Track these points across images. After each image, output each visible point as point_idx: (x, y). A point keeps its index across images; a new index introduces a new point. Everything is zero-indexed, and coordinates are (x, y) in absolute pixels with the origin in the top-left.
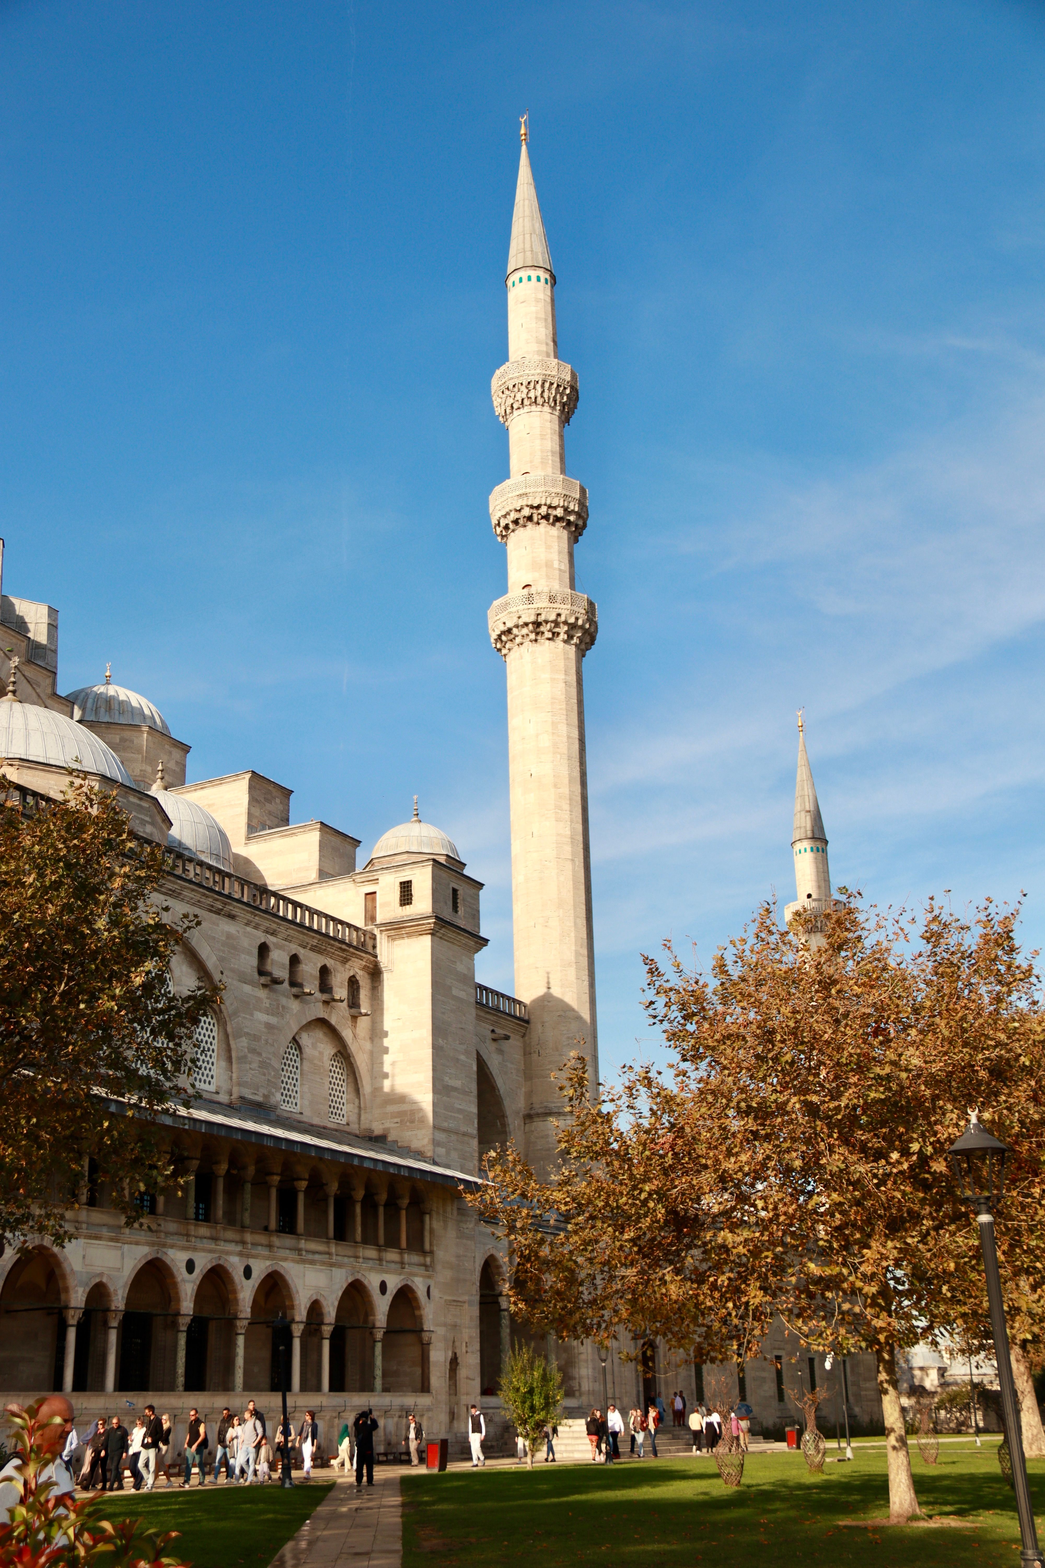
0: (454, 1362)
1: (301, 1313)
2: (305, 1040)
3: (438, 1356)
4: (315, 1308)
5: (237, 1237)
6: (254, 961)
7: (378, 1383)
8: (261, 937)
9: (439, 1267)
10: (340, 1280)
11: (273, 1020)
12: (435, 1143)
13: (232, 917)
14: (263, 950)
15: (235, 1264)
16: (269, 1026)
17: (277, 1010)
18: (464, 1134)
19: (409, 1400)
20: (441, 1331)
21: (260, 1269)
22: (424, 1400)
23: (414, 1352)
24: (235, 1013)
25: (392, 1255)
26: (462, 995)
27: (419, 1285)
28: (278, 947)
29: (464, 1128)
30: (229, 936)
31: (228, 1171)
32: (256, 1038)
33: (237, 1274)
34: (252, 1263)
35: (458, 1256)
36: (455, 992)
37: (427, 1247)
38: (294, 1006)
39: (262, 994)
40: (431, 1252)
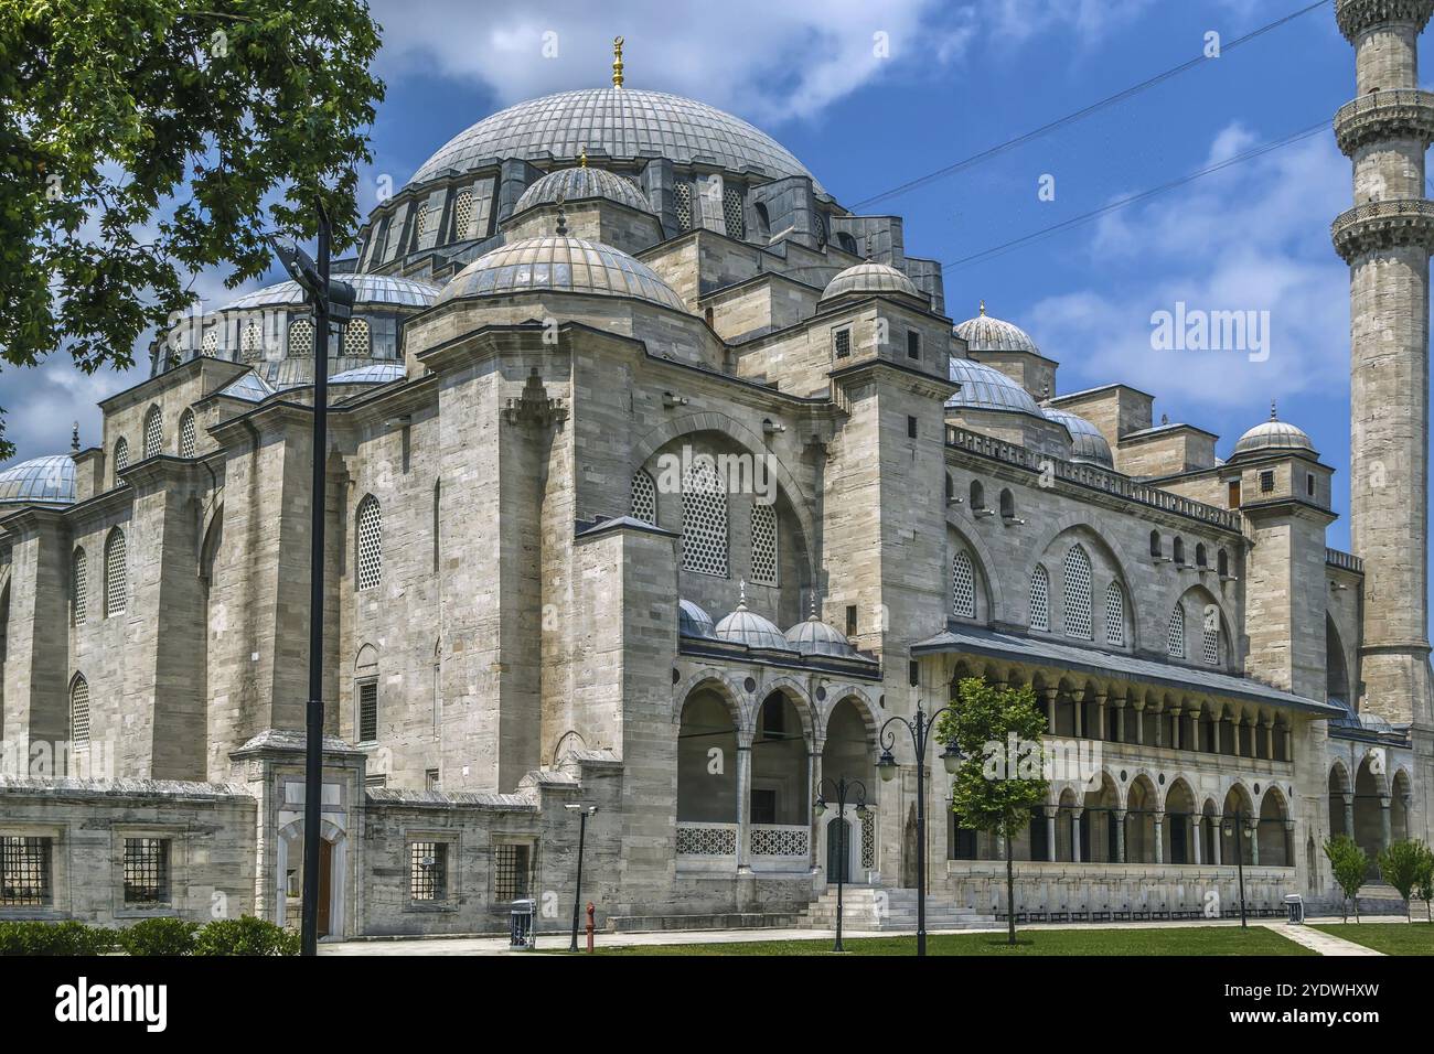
0: (1311, 845)
1: (1199, 808)
2: (1186, 603)
3: (1300, 840)
4: (1209, 804)
5: (1153, 754)
6: (1148, 546)
7: (1256, 858)
8: (1152, 526)
9: (1297, 773)
10: (1227, 781)
11: (1163, 589)
12: (1294, 678)
13: (1131, 513)
14: (1154, 536)
15: (1153, 772)
16: (1160, 594)
17: (1165, 581)
18: (1317, 670)
19: (1278, 871)
20: (1300, 821)
21: (1170, 776)
22: (1289, 872)
23: (1279, 836)
24: (1137, 585)
25: (1262, 764)
26: (1315, 560)
27: (1283, 785)
28: (1165, 532)
29: (1316, 665)
30: (1129, 528)
31: (1146, 707)
32: (1151, 604)
33: (1155, 781)
34: (1165, 772)
35: (1312, 764)
36: (1309, 558)
37: (1289, 758)
38: (1177, 577)
39: (1153, 569)
40: (1292, 761)
